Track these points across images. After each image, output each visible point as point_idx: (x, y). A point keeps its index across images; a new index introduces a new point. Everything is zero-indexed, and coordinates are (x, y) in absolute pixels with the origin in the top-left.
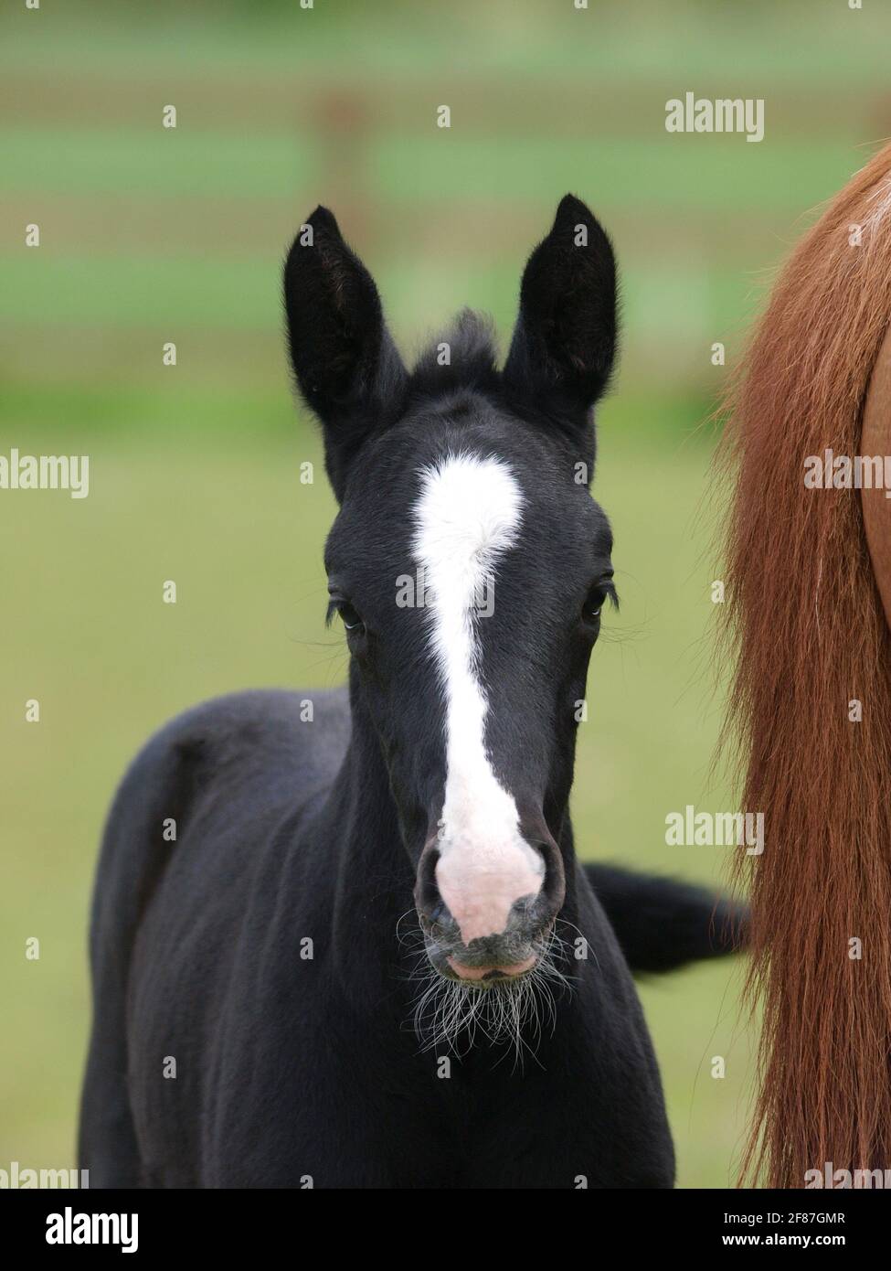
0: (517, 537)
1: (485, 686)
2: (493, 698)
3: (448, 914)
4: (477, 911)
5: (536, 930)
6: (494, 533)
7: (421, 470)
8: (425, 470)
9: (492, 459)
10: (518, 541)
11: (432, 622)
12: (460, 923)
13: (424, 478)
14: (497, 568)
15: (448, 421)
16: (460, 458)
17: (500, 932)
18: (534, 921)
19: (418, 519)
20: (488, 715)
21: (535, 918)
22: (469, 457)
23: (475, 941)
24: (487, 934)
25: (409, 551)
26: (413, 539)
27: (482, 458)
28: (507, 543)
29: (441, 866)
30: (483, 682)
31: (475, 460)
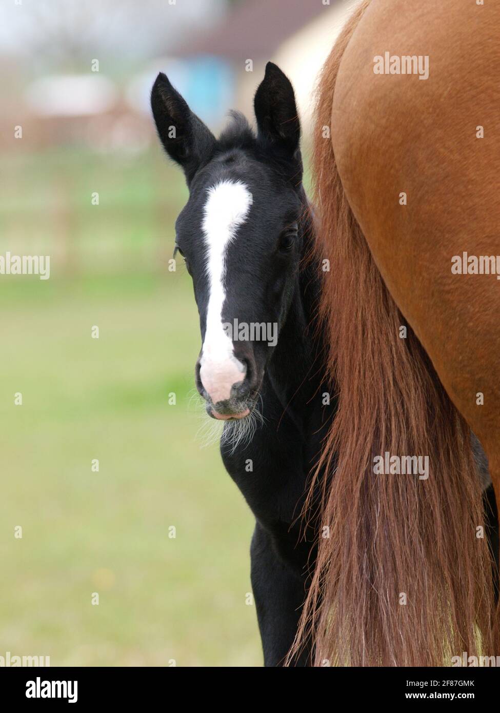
0: (247, 218)
1: (226, 288)
2: (228, 293)
3: (206, 391)
4: (217, 390)
5: (243, 397)
6: (236, 217)
7: (207, 189)
8: (210, 189)
9: (238, 182)
10: (246, 220)
11: (207, 259)
12: (211, 395)
13: (209, 193)
14: (236, 232)
15: (224, 165)
16: (225, 182)
17: (227, 398)
18: (242, 393)
19: (206, 212)
20: (225, 302)
21: (243, 391)
22: (228, 182)
23: (218, 403)
24: (223, 400)
25: (201, 226)
26: (202, 221)
27: (234, 183)
28: (241, 221)
29: (202, 370)
30: (225, 286)
31: (231, 183)
